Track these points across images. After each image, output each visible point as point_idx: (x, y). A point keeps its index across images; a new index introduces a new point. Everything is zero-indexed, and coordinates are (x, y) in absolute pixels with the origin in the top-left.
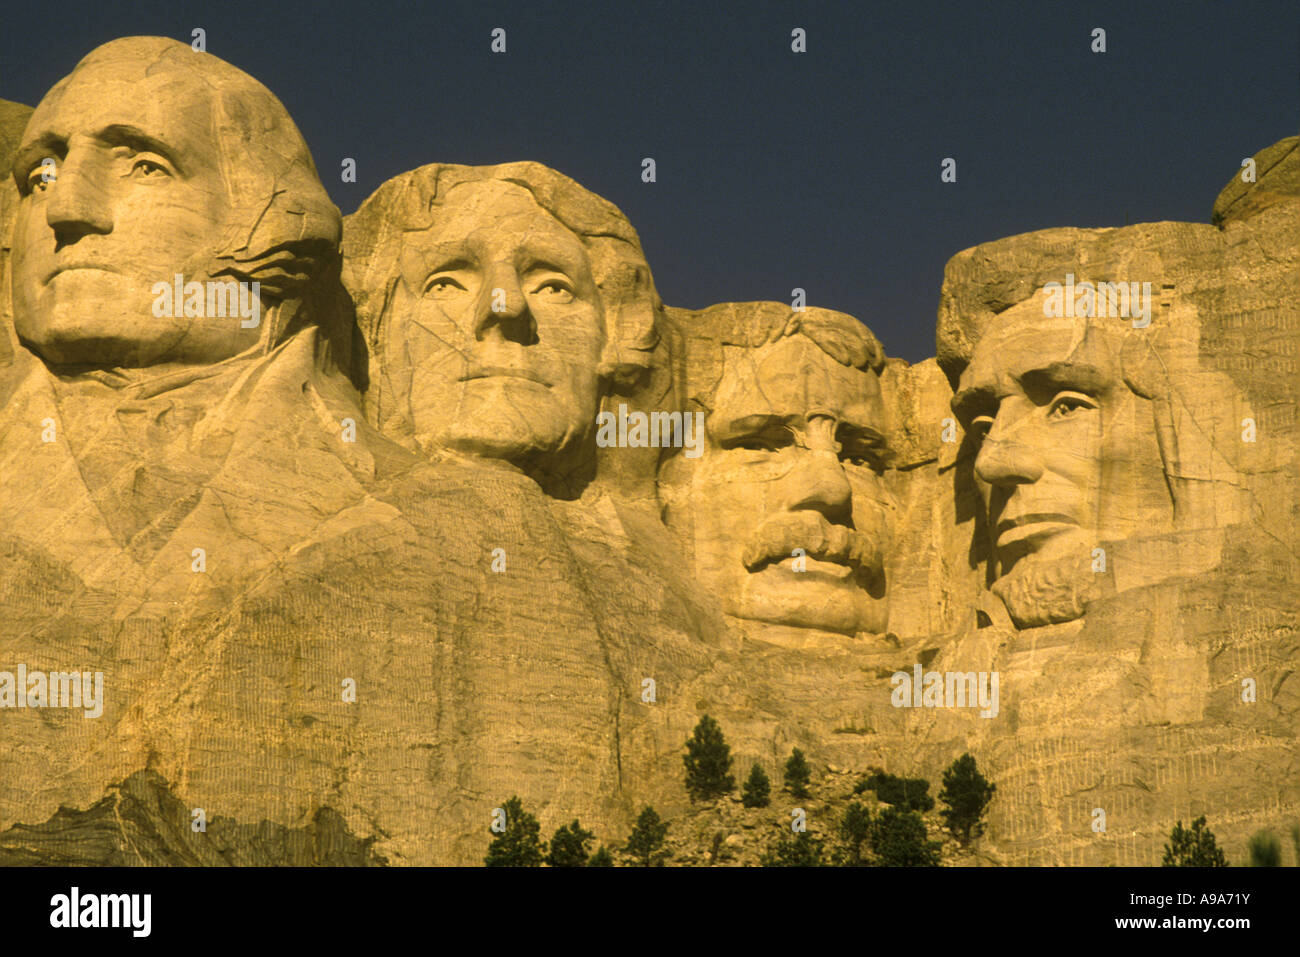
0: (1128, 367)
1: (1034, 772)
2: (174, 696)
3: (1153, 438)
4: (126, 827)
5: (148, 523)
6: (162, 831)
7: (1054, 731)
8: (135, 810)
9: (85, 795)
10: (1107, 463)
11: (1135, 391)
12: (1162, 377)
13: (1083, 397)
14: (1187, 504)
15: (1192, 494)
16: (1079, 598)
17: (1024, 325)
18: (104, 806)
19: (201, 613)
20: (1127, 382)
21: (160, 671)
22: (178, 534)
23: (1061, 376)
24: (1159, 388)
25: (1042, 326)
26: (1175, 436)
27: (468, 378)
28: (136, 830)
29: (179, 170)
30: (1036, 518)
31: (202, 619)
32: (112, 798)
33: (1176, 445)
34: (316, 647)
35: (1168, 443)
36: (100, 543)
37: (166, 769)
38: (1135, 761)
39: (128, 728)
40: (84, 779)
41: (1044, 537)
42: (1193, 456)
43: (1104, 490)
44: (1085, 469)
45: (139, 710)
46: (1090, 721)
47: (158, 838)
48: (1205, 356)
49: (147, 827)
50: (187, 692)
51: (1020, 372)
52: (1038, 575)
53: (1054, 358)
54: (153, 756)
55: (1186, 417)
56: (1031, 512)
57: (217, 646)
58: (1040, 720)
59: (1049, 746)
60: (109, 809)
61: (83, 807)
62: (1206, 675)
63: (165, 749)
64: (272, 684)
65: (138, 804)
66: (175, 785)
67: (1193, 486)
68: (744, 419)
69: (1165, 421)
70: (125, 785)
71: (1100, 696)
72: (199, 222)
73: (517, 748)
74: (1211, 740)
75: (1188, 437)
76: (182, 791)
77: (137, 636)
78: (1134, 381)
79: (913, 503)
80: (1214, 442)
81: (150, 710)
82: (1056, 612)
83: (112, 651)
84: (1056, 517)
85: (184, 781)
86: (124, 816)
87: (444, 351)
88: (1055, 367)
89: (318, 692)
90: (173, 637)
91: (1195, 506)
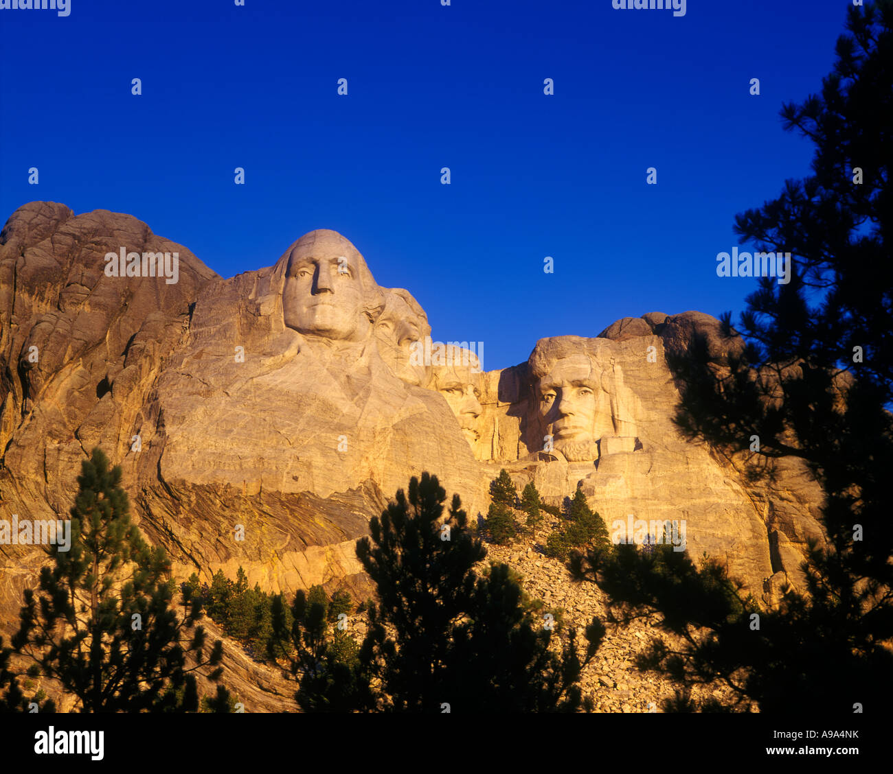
0: (603, 383)
1: (602, 509)
2: (378, 455)
3: (610, 406)
4: (366, 497)
5: (357, 394)
6: (376, 499)
7: (608, 497)
8: (368, 492)
9: (354, 485)
10: (596, 412)
11: (604, 390)
12: (612, 387)
13: (591, 390)
14: (621, 428)
15: (622, 426)
16: (593, 455)
17: (571, 365)
18: (359, 489)
19: (383, 427)
20: (603, 388)
21: (373, 445)
22: (370, 399)
23: (585, 383)
24: (612, 391)
25: (577, 366)
26: (617, 406)
27: (397, 358)
28: (368, 499)
29: (353, 276)
30: (575, 427)
31: (385, 429)
32: (361, 487)
33: (618, 409)
34: (411, 443)
35: (615, 408)
36: (343, 399)
37: (376, 479)
38: (633, 509)
39: (364, 464)
40: (352, 479)
41: (577, 433)
42: (622, 414)
43: (594, 421)
44: (591, 414)
45: (367, 458)
46: (619, 495)
47: (375, 502)
48: (625, 382)
49: (373, 498)
50: (382, 453)
51: (571, 380)
52: (577, 446)
53: (585, 376)
54: (372, 474)
55: (621, 401)
56: (574, 425)
57: (388, 439)
58: (603, 493)
59: (607, 501)
60: (360, 490)
61: (355, 489)
62: (650, 484)
63: (375, 472)
64: (403, 454)
65: (368, 490)
66: (379, 485)
67: (623, 422)
68: (451, 383)
69: (614, 402)
70: (364, 483)
71: (621, 487)
72: (359, 295)
73: (460, 484)
74: (655, 505)
75: (621, 407)
76: (381, 487)
77: (365, 433)
78: (605, 388)
79: (487, 416)
80: (628, 409)
81: (371, 458)
82: (584, 458)
83: (358, 435)
84: (581, 427)
85: (382, 484)
86: (365, 493)
87: (388, 348)
88: (585, 379)
89: (414, 459)
90: (377, 434)
91: (623, 429)
